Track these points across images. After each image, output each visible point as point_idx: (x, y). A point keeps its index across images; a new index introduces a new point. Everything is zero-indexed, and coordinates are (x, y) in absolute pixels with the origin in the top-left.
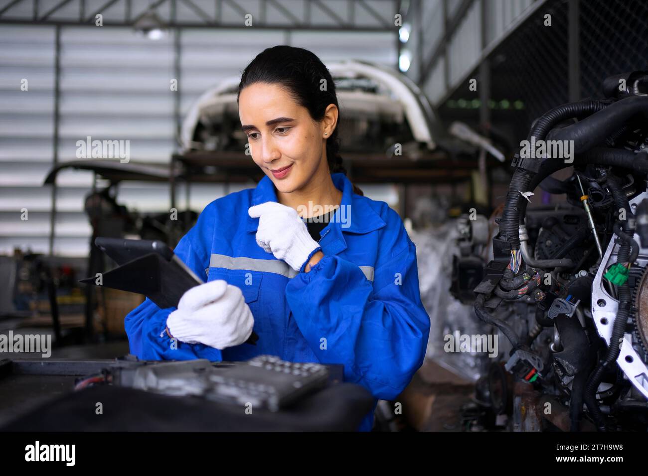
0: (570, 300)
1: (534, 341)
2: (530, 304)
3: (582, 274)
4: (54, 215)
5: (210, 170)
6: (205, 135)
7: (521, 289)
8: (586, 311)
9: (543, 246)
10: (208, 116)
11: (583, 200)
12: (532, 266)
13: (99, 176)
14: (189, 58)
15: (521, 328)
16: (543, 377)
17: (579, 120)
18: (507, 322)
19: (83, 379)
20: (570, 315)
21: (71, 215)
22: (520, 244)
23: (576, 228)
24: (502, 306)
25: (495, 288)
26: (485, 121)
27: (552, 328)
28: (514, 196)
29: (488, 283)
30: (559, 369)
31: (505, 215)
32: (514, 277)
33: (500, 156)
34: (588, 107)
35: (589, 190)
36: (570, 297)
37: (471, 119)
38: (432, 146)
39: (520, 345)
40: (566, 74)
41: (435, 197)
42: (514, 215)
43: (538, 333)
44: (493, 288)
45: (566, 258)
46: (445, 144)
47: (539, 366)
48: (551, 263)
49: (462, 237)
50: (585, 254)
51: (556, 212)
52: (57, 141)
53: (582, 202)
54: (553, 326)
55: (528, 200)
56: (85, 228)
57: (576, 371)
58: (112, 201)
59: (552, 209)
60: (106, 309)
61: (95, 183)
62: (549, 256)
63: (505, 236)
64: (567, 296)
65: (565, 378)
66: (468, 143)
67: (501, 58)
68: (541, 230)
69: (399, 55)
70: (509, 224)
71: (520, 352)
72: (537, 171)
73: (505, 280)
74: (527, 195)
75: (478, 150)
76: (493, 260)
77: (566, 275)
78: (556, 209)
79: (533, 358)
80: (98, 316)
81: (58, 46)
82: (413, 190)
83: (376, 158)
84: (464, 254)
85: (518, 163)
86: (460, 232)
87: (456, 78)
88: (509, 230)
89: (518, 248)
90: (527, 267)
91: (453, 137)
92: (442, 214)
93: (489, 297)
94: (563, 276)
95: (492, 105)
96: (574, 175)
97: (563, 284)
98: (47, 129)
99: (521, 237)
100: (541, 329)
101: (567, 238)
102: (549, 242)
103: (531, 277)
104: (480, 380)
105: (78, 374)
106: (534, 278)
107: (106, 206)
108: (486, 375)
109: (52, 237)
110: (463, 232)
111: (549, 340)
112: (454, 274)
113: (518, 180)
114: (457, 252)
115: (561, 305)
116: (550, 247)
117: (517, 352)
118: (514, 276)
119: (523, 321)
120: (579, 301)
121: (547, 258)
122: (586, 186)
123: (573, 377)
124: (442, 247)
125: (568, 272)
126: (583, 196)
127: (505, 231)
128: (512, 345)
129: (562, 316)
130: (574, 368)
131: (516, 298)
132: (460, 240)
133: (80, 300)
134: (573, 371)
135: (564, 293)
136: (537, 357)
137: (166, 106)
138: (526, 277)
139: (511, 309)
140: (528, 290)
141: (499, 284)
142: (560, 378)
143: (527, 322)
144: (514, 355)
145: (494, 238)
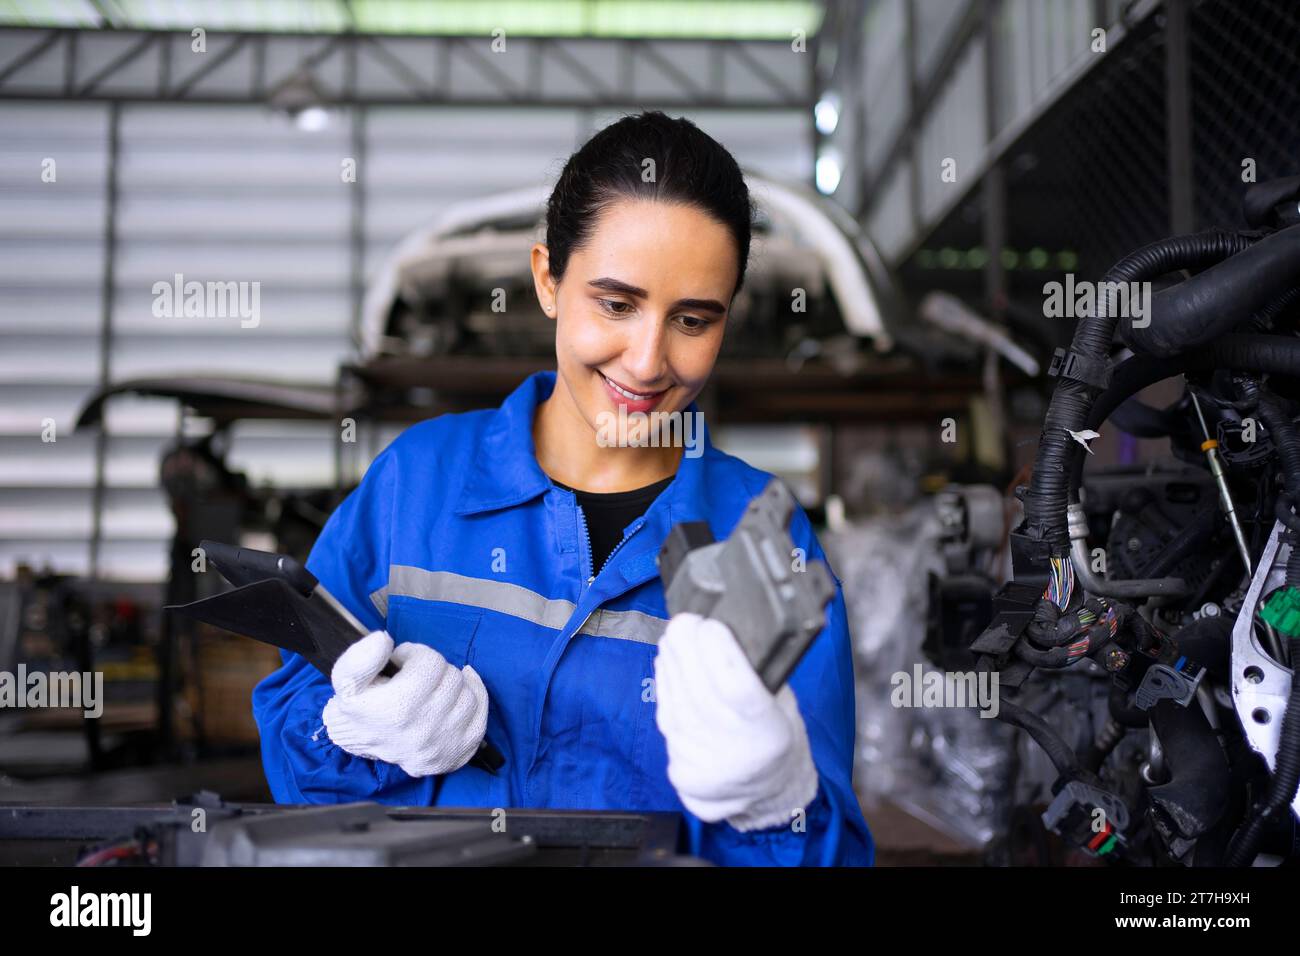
0: (1183, 669)
1: (1107, 759)
2: (1095, 678)
3: (1208, 611)
4: (101, 494)
5: (422, 397)
6: (410, 323)
7: (1075, 646)
8: (1219, 694)
9: (1122, 550)
10: (418, 284)
11: (1207, 450)
12: (1099, 595)
13: (190, 410)
14: (384, 167)
15: (1077, 731)
16: (1128, 841)
17: (1193, 274)
18: (1046, 719)
19: (96, 849)
20: (1185, 703)
21: (132, 494)
22: (1071, 547)
23: (1194, 512)
24: (1036, 682)
25: (1018, 642)
26: (996, 292)
27: (1143, 730)
28: (1055, 440)
29: (1002, 630)
30: (1163, 824)
31: (1036, 479)
32: (1059, 618)
33: (1027, 363)
34: (1214, 246)
35: (1219, 427)
36: (1182, 661)
37: (968, 289)
38: (884, 343)
39: (1075, 769)
40: (1164, 191)
41: (892, 451)
42: (1054, 480)
43: (1115, 741)
44: (1012, 642)
45: (1174, 576)
46: (913, 338)
47: (1118, 817)
48: (1140, 587)
49: (949, 533)
50: (1213, 567)
51: (1149, 478)
52: (108, 339)
53: (1205, 454)
54: (1147, 726)
55: (1088, 448)
56: (159, 521)
57: (1200, 827)
58: (218, 463)
59: (1140, 471)
60: (201, 690)
61: (182, 425)
62: (1135, 573)
63: (1037, 528)
64: (1177, 658)
65: (1177, 841)
66: (960, 337)
67: (1027, 162)
68: (1117, 515)
69: (816, 157)
70: (1046, 503)
71: (1075, 787)
72: (1104, 385)
73: (1039, 623)
74: (1083, 436)
75: (982, 351)
76: (1013, 580)
77: (1174, 616)
78: (1149, 473)
79: (1105, 799)
80: (184, 707)
81: (115, 145)
82: (849, 438)
83: (766, 369)
84: (953, 571)
85: (1064, 367)
86: (943, 523)
87: (935, 205)
88: (1046, 514)
89: (1066, 554)
90: (1087, 596)
91: (929, 326)
92: (907, 487)
93: (1005, 662)
94: (1168, 615)
95: (1010, 259)
96: (1186, 395)
97: (1166, 634)
98: (88, 316)
99: (1074, 531)
100: (1122, 733)
101: (1174, 533)
102: (1134, 543)
103: (1098, 617)
104: (991, 842)
105: (92, 836)
106: (1103, 621)
107: (203, 474)
108: (1004, 832)
109: (96, 541)
110: (949, 521)
111: (1139, 756)
112: (931, 614)
113: (1065, 406)
114: (938, 566)
115: (1165, 679)
116: (1137, 552)
117: (1068, 786)
118: (1059, 614)
119: (1083, 716)
120: (1203, 671)
121: (1130, 577)
122: (1213, 417)
123: (1195, 840)
124: (909, 556)
125: (1176, 606)
126: (1205, 440)
127: (1038, 517)
128: (1058, 768)
129: (1167, 704)
130: (1195, 821)
131: (1063, 663)
132: (944, 541)
133: (148, 670)
134: (1195, 827)
135: (1170, 654)
136: (1114, 798)
137: (335, 266)
138: (1085, 618)
139: (1054, 689)
140: (1090, 646)
141: (1026, 633)
142: (1165, 841)
143: (1091, 716)
144: (1063, 794)
145: (1014, 532)
